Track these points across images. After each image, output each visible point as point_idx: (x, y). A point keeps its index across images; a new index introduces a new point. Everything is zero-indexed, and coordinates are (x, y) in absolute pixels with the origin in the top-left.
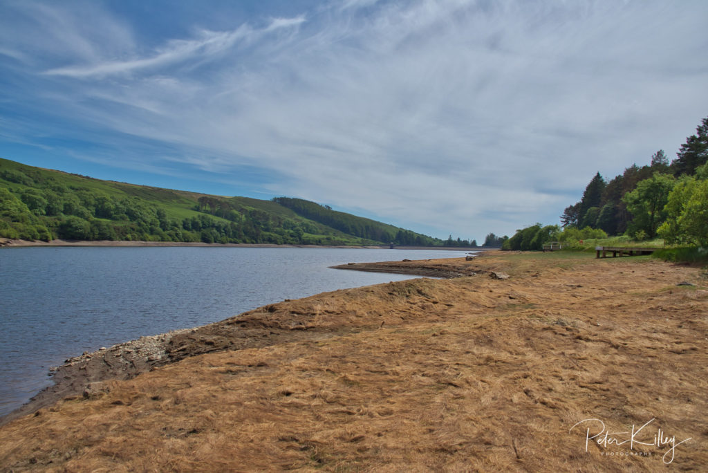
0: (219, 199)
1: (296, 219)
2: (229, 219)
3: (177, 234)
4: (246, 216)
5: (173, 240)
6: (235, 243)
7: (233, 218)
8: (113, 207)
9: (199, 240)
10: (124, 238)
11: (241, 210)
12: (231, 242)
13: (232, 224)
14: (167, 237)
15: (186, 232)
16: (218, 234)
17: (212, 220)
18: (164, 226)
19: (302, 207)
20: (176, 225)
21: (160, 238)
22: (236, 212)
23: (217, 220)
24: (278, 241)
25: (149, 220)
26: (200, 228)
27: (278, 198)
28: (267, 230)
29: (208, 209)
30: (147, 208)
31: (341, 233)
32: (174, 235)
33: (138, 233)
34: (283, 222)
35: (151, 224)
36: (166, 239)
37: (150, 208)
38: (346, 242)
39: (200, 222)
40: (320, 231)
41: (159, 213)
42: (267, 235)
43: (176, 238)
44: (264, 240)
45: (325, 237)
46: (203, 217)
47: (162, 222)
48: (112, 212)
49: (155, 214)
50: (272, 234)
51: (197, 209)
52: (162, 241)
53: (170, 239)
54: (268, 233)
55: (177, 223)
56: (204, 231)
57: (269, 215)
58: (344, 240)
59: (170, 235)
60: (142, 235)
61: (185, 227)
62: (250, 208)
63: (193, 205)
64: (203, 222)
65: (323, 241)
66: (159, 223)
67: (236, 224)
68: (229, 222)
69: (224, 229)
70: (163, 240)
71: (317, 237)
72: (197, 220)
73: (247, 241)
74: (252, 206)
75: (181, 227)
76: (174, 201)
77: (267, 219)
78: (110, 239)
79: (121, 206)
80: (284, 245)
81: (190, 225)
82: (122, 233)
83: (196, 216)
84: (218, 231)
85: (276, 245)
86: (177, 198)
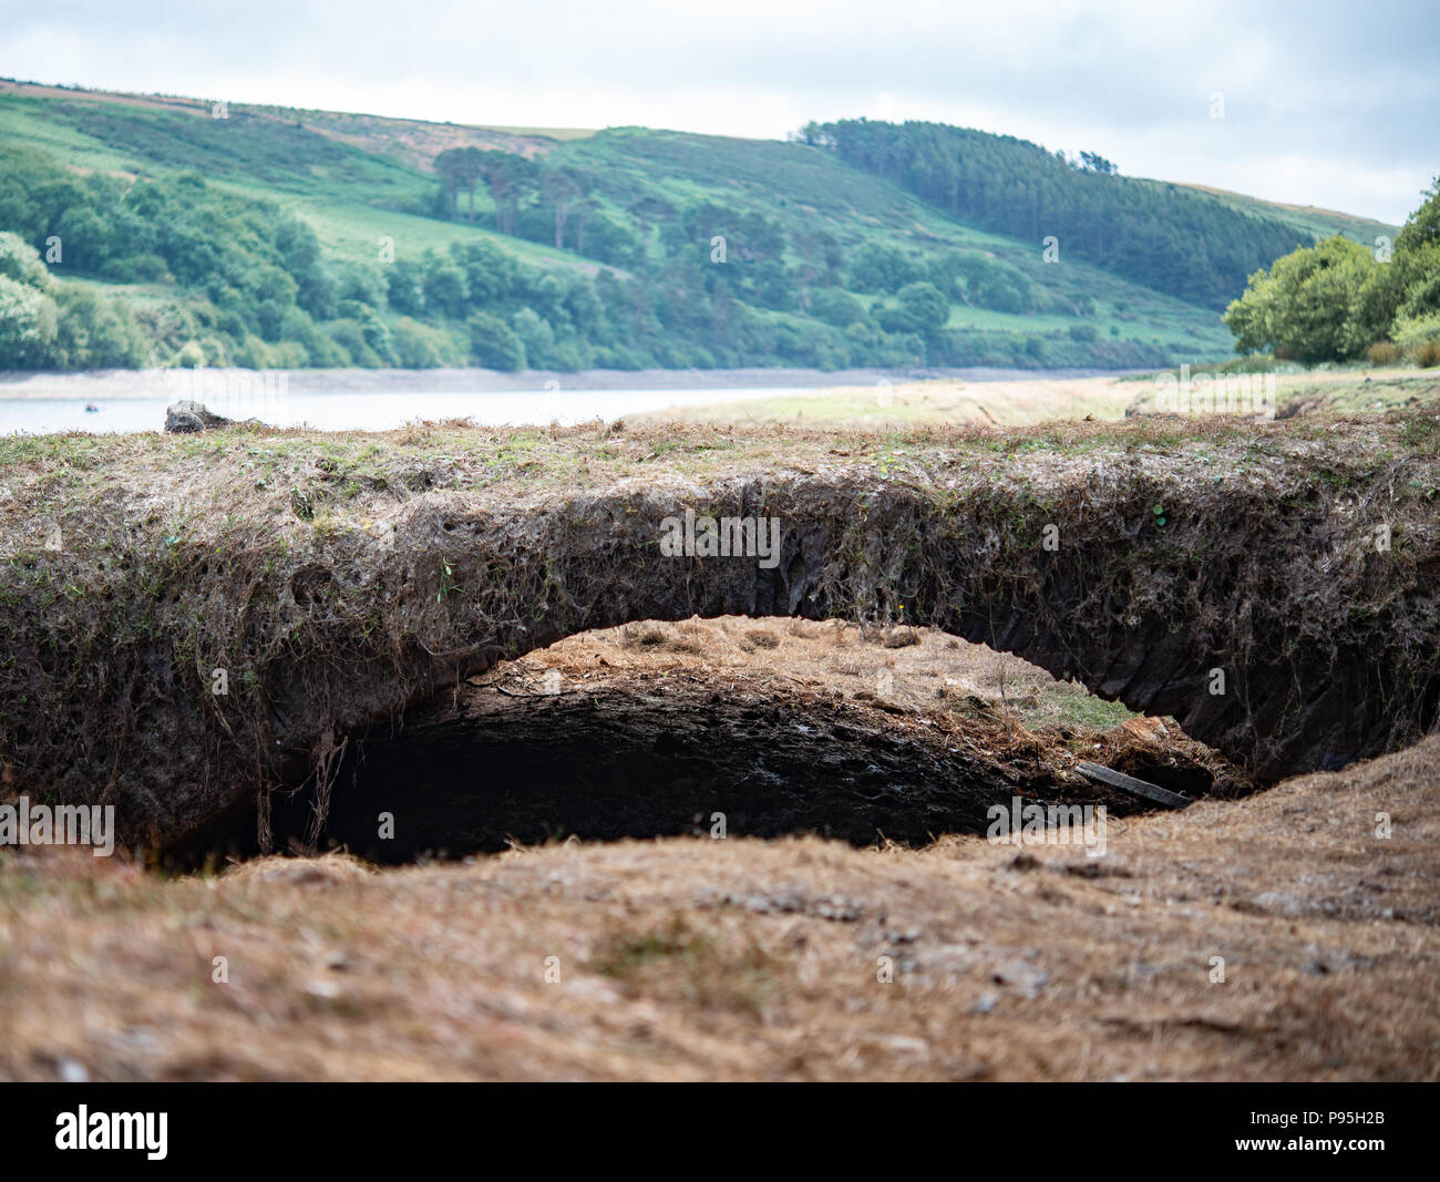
0: (529, 152)
1: (918, 238)
2: (586, 254)
3: (370, 336)
4: (667, 237)
5: (358, 360)
6: (619, 365)
7: (602, 246)
8: (102, 223)
9: (464, 360)
10: (177, 357)
11: (646, 205)
12: (601, 364)
13: (604, 277)
14: (331, 348)
15: (404, 322)
16: (543, 327)
17: (514, 266)
18: (313, 297)
19: (955, 170)
20: (360, 295)
21: (305, 355)
22: (616, 216)
23: (534, 260)
24: (822, 350)
25: (251, 277)
26: (462, 302)
27: (827, 127)
28: (775, 300)
29: (484, 202)
30: (237, 220)
31: (1157, 302)
32: (361, 339)
33: (226, 336)
34: (847, 255)
35: (261, 296)
36: (330, 360)
37: (251, 226)
38: (1175, 348)
39: (461, 274)
40: (1043, 294)
41: (284, 245)
42: (767, 328)
43: (369, 353)
44: (756, 350)
45: (1063, 325)
46: (474, 254)
47: (305, 284)
48: (105, 250)
49: (270, 247)
50: (794, 321)
51: (439, 210)
52: (315, 365)
53: (344, 354)
54: (773, 317)
55: (365, 284)
56: (483, 317)
57: (776, 227)
58: (1165, 338)
59: (343, 340)
60: (240, 344)
61: (400, 301)
62: (685, 193)
63: (409, 191)
64: (473, 275)
65: (1048, 347)
66: (293, 289)
67: (622, 275)
68: (589, 269)
69: (567, 305)
70: (317, 362)
71: (1018, 327)
72: (444, 270)
73: (678, 356)
74: (696, 179)
75: (382, 299)
76: (319, 171)
77: (773, 246)
78: (128, 363)
79: (135, 219)
80: (854, 374)
81: (418, 290)
82: (166, 339)
83: (442, 250)
84: (542, 315)
85: (814, 373)
86: (332, 154)
